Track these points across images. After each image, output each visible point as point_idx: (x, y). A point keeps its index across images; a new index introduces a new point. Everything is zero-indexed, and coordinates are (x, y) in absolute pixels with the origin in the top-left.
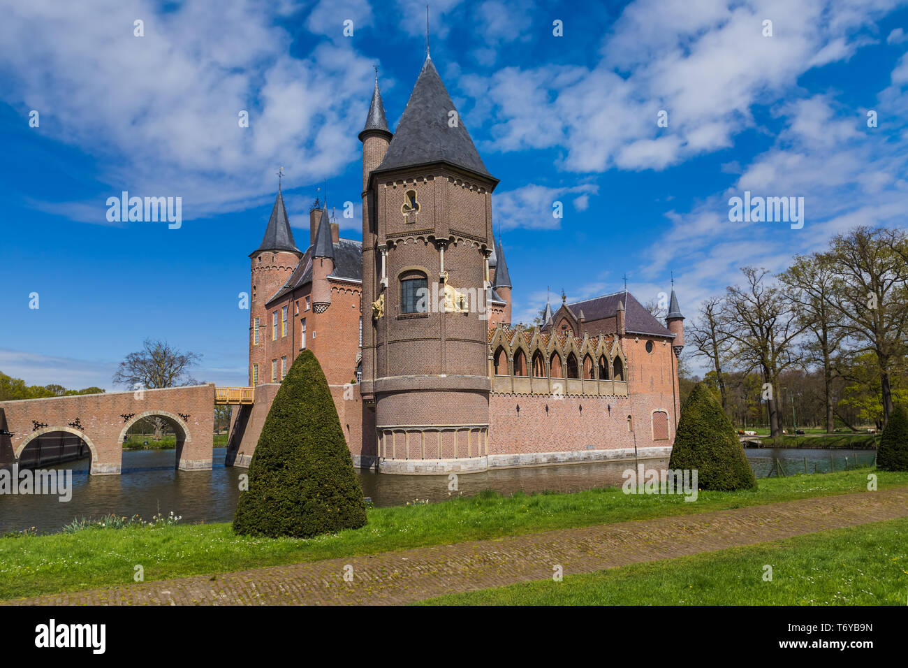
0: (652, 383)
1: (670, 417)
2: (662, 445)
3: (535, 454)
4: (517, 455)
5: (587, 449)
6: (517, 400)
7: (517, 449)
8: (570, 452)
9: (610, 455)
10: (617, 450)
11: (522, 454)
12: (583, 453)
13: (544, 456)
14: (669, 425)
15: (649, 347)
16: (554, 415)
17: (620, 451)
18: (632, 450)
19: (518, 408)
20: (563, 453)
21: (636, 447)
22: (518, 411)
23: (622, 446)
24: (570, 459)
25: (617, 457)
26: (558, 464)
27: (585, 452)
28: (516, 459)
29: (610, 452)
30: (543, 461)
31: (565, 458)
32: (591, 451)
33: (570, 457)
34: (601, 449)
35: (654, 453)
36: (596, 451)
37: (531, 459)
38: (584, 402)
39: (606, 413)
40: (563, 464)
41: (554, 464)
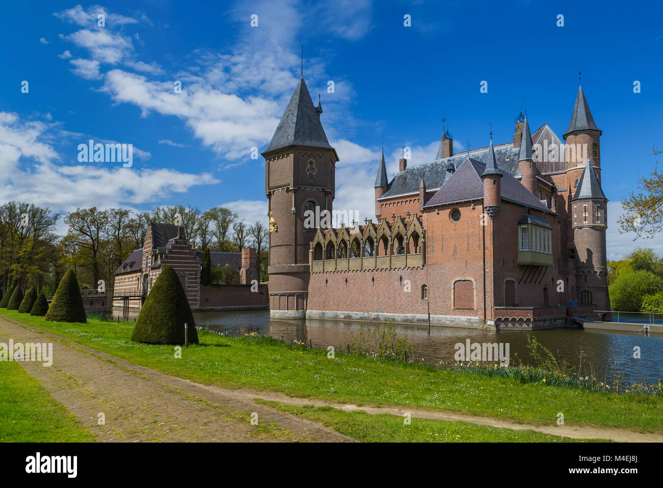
0: (455, 252)
1: (477, 286)
2: (465, 315)
3: (336, 312)
4: (324, 311)
5: (377, 312)
6: (327, 276)
7: (324, 308)
8: (362, 313)
9: (399, 319)
10: (407, 315)
11: (327, 311)
12: (373, 315)
13: (342, 314)
14: (475, 294)
15: (455, 215)
16: (352, 285)
17: (410, 316)
18: (425, 316)
19: (327, 281)
20: (356, 312)
21: (429, 314)
22: (327, 283)
23: (413, 312)
24: (361, 317)
25: (407, 321)
26: (353, 320)
27: (375, 313)
28: (323, 314)
29: (399, 316)
30: (341, 317)
31: (358, 317)
32: (380, 314)
33: (362, 316)
34: (390, 312)
35: (452, 321)
36: (386, 314)
37: (333, 315)
38: (376, 274)
39: (397, 283)
40: (355, 320)
41: (349, 320)
